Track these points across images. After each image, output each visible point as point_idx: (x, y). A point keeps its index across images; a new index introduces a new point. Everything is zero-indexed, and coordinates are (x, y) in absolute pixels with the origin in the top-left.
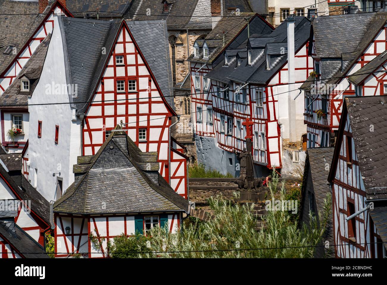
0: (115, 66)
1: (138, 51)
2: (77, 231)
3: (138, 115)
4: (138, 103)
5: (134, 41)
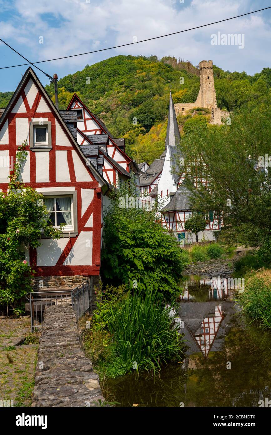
2: (171, 220)
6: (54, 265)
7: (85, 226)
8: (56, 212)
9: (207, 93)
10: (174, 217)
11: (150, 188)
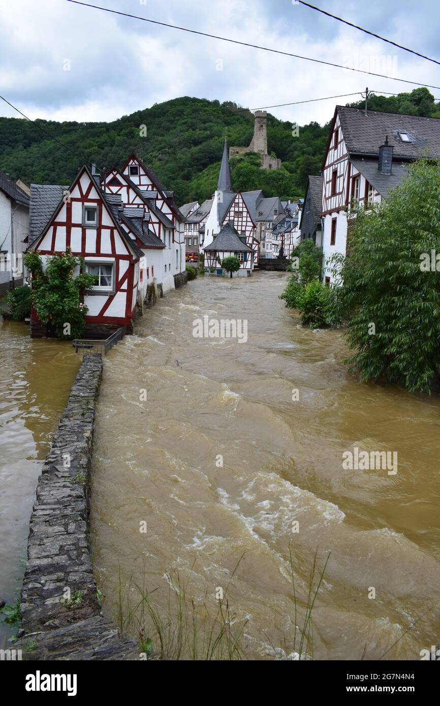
0: (235, 207)
1: (244, 202)
2: (212, 258)
3: (242, 226)
4: (242, 221)
5: (242, 198)
6: (97, 315)
7: (121, 288)
8: (100, 275)
9: (260, 139)
10: (215, 255)
11: (199, 225)
